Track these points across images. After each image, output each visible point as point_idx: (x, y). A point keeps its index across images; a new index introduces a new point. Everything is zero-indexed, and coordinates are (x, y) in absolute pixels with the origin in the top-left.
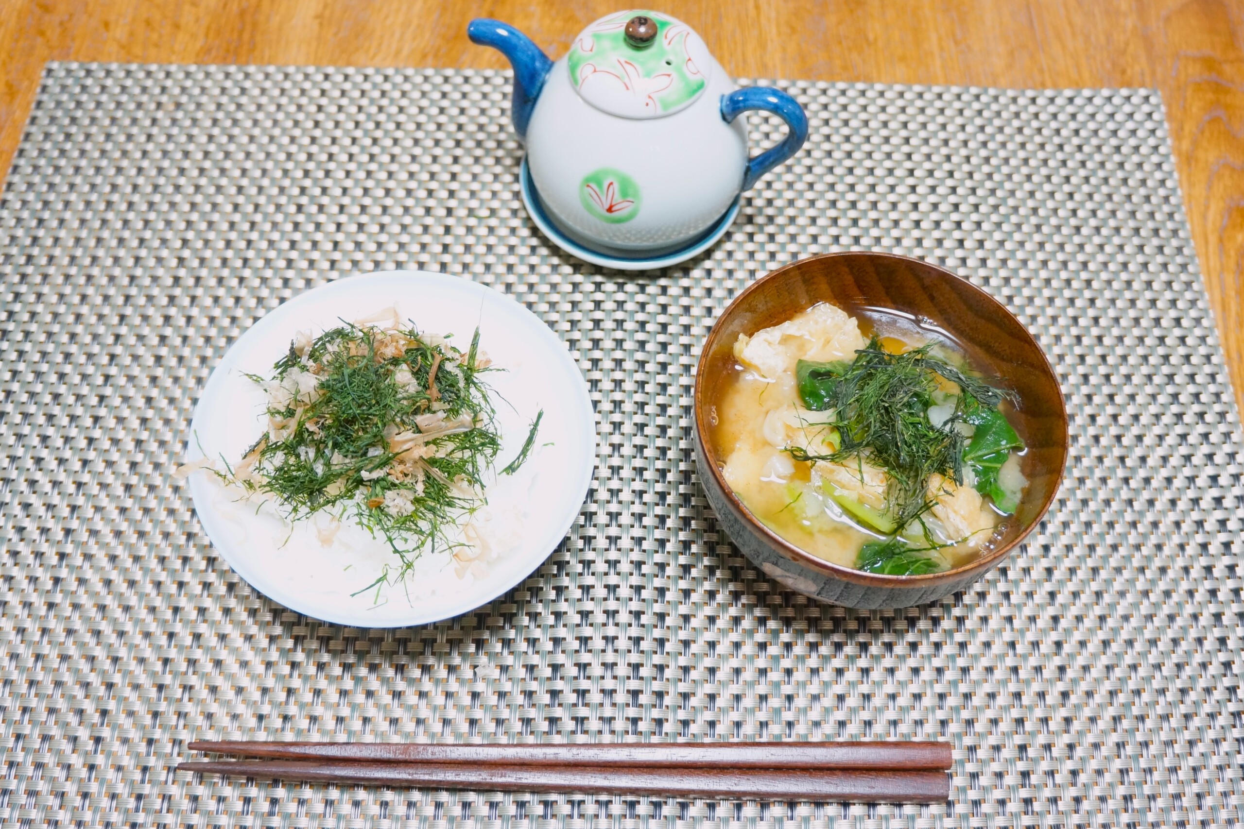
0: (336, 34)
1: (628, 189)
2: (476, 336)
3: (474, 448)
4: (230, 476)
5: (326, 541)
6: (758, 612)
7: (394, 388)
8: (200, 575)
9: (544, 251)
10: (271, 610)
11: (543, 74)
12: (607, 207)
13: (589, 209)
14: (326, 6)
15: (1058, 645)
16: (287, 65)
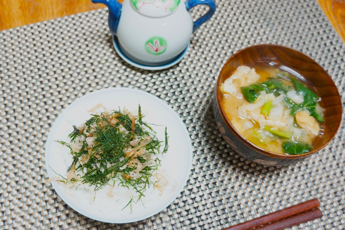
0: (29, 12)
1: (162, 42)
2: (140, 108)
3: (152, 148)
4: (65, 181)
5: (110, 195)
6: (242, 173)
7: (120, 135)
8: (55, 214)
9: (128, 70)
10: (84, 219)
11: (120, 9)
12: (155, 49)
13: (149, 52)
14: (22, 3)
15: (334, 157)
16: (16, 27)
